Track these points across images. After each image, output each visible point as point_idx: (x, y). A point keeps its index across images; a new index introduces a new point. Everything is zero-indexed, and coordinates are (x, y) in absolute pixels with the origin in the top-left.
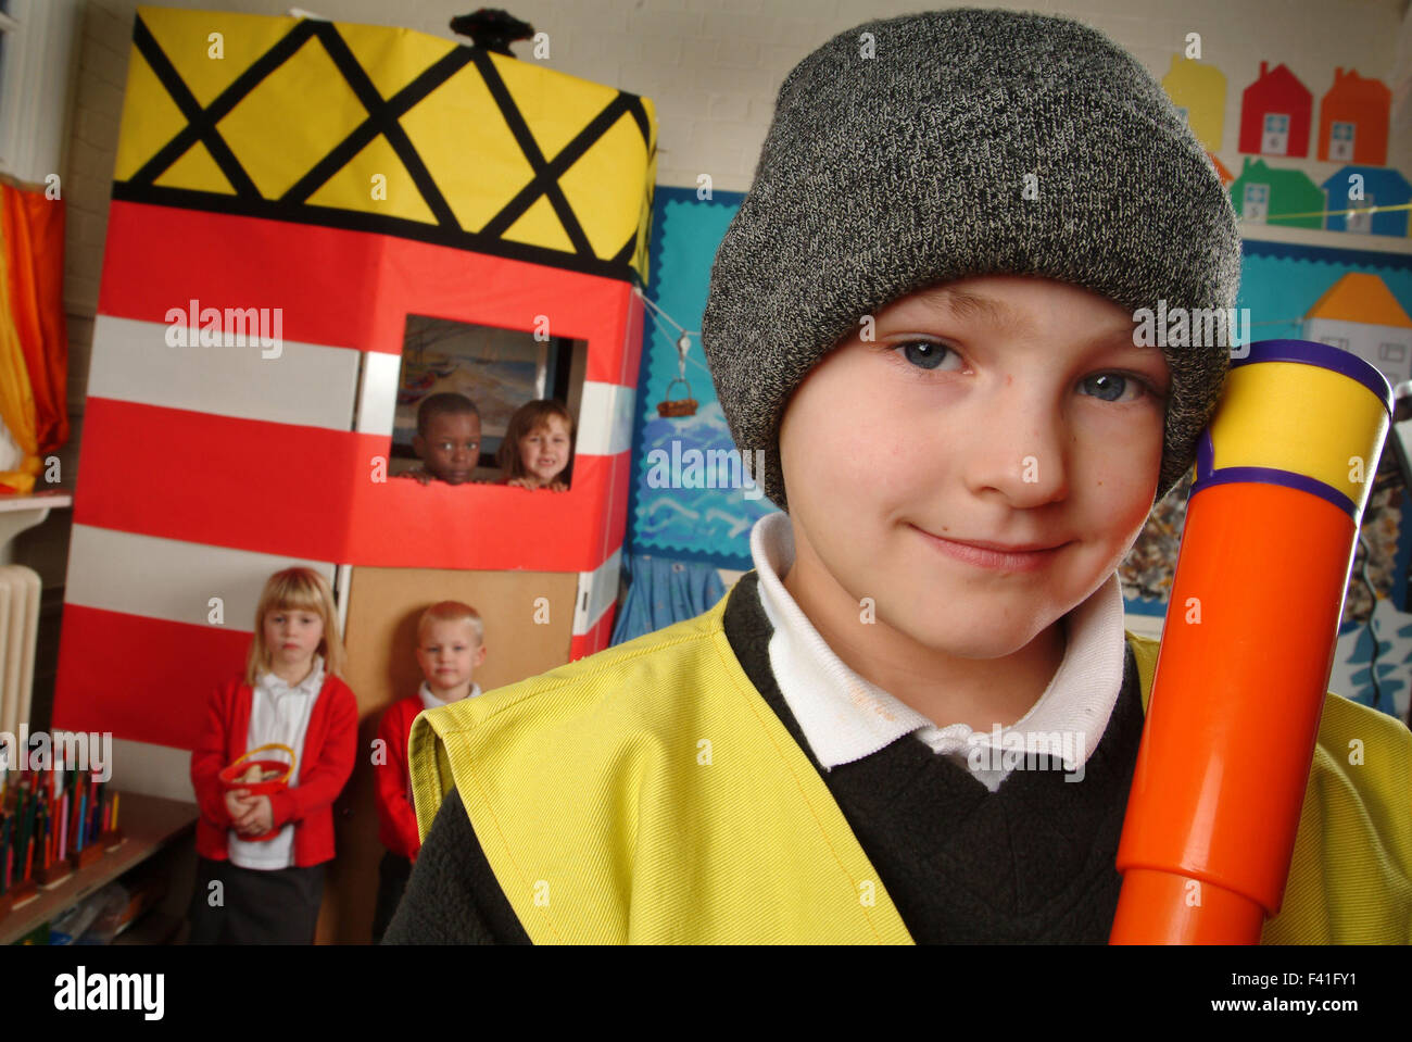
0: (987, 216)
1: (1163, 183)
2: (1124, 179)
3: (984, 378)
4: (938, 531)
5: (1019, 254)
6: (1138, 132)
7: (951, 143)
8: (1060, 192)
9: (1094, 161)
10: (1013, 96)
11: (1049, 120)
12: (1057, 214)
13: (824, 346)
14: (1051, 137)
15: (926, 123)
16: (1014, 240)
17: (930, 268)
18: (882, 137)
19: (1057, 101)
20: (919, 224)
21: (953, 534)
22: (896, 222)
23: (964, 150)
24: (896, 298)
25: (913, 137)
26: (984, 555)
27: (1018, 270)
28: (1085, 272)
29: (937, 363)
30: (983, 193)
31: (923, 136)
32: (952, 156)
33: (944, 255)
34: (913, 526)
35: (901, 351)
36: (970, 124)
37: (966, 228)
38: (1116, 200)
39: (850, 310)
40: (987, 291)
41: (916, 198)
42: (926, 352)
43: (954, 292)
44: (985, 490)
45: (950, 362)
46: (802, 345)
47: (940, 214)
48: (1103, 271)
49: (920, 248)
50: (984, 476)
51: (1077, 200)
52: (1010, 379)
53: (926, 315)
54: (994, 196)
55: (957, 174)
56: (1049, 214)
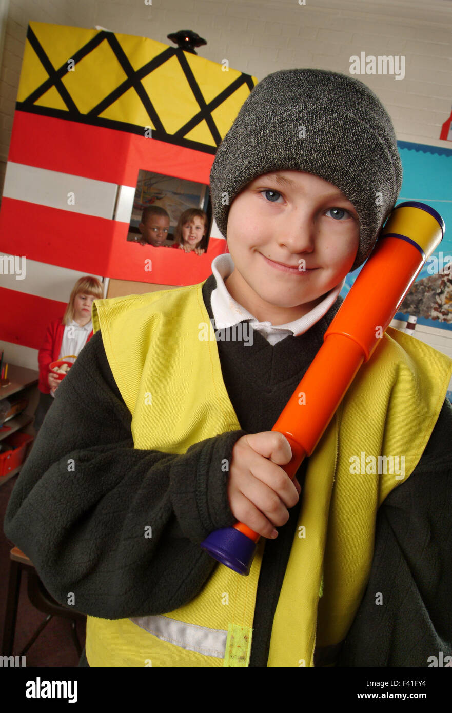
0: (287, 149)
1: (355, 143)
2: (339, 140)
3: (289, 206)
5: (296, 164)
6: (350, 123)
7: (282, 122)
8: (314, 143)
9: (329, 132)
10: (306, 107)
11: (316, 116)
12: (311, 151)
13: (236, 190)
14: (315, 123)
15: (276, 114)
16: (295, 158)
17: (267, 166)
18: (261, 118)
19: (321, 109)
20: (265, 150)
22: (259, 149)
23: (285, 125)
24: (258, 176)
25: (271, 118)
27: (296, 169)
28: (319, 172)
29: (276, 199)
30: (288, 141)
31: (274, 119)
32: (281, 127)
33: (271, 162)
35: (264, 194)
36: (290, 116)
37: (279, 153)
38: (335, 147)
39: (243, 178)
41: (267, 141)
43: (277, 175)
44: (282, 245)
45: (280, 200)
46: (229, 189)
47: (272, 147)
48: (325, 172)
49: (264, 159)
51: (319, 146)
52: (296, 208)
53: (268, 182)
54: (291, 142)
55: (281, 133)
56: (308, 150)
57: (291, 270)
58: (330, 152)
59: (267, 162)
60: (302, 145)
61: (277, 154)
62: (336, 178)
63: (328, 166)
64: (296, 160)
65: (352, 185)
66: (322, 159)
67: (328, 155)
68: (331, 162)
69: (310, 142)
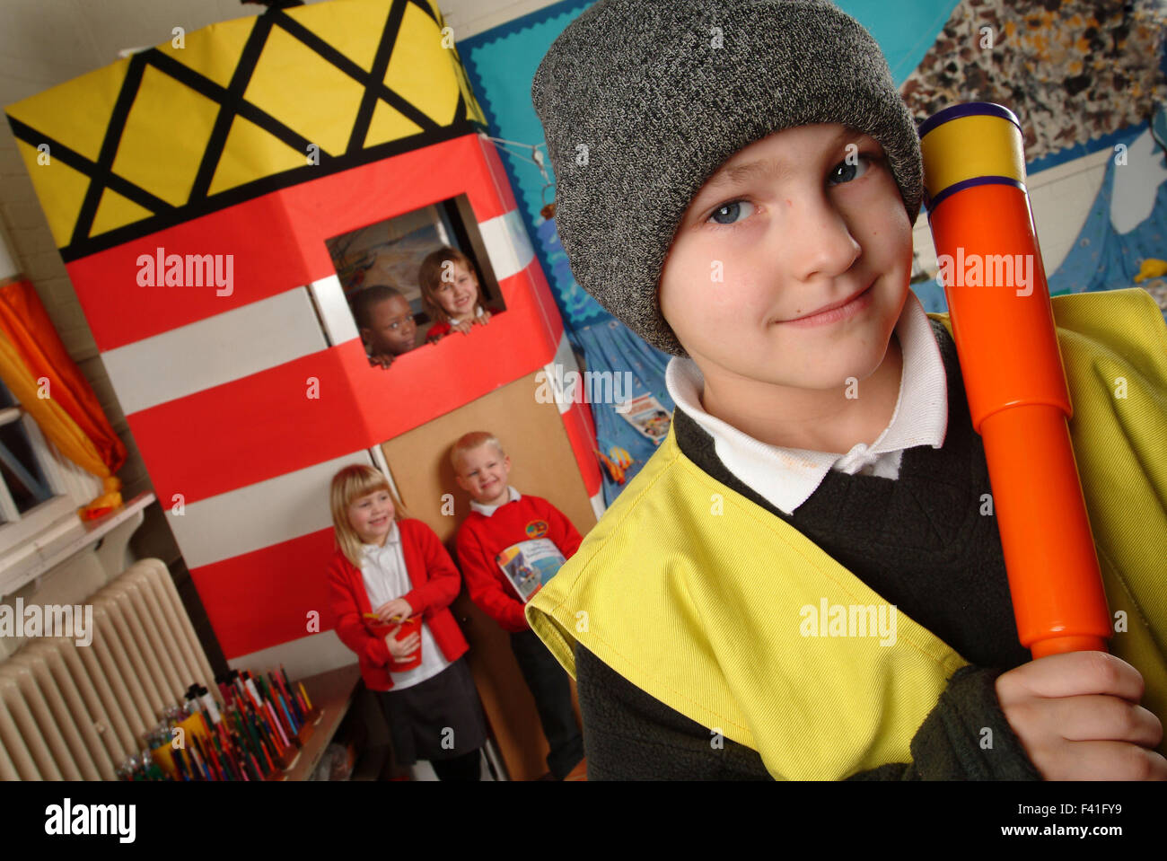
0: (726, 115)
3: (773, 209)
4: (794, 315)
5: (757, 127)
7: (678, 82)
12: (766, 91)
13: (666, 244)
15: (656, 78)
17: (709, 164)
18: (633, 100)
20: (687, 142)
21: (804, 313)
22: (672, 147)
23: (689, 82)
24: (696, 192)
25: (652, 90)
26: (830, 315)
27: (761, 135)
28: (800, 116)
29: (737, 215)
30: (715, 103)
31: (658, 86)
32: (683, 90)
34: (779, 322)
35: (712, 220)
37: (717, 129)
39: (673, 215)
40: (748, 158)
41: (676, 127)
42: (726, 212)
43: (728, 170)
44: (810, 276)
46: (653, 251)
47: (697, 129)
48: (811, 110)
49: (696, 155)
50: (807, 268)
51: (772, 76)
52: (790, 202)
54: (723, 101)
55: (693, 99)
56: (761, 94)
57: (847, 309)
58: (795, 74)
59: (706, 157)
60: (744, 93)
61: (716, 134)
62: (831, 108)
63: (808, 96)
64: (752, 122)
65: (861, 103)
66: (792, 92)
67: (796, 80)
68: (807, 87)
69: (753, 81)
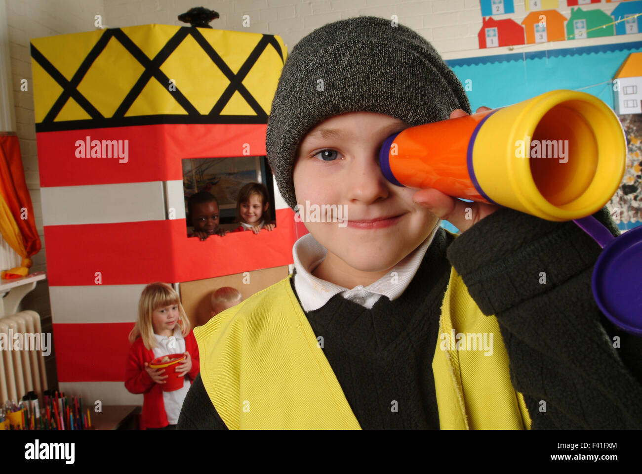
1: (389, 63)
2: (371, 67)
8: (345, 79)
9: (358, 64)
10: (326, 51)
11: (340, 55)
12: (345, 87)
14: (340, 60)
16: (331, 101)
18: (289, 79)
19: (342, 46)
36: (313, 65)
38: (368, 75)
39: (289, 145)
51: (352, 80)
58: (365, 81)
60: (333, 85)
61: (312, 104)
62: (382, 104)
64: (332, 102)
65: (403, 105)
66: (358, 90)
67: (364, 85)
68: (369, 90)
69: (341, 80)
